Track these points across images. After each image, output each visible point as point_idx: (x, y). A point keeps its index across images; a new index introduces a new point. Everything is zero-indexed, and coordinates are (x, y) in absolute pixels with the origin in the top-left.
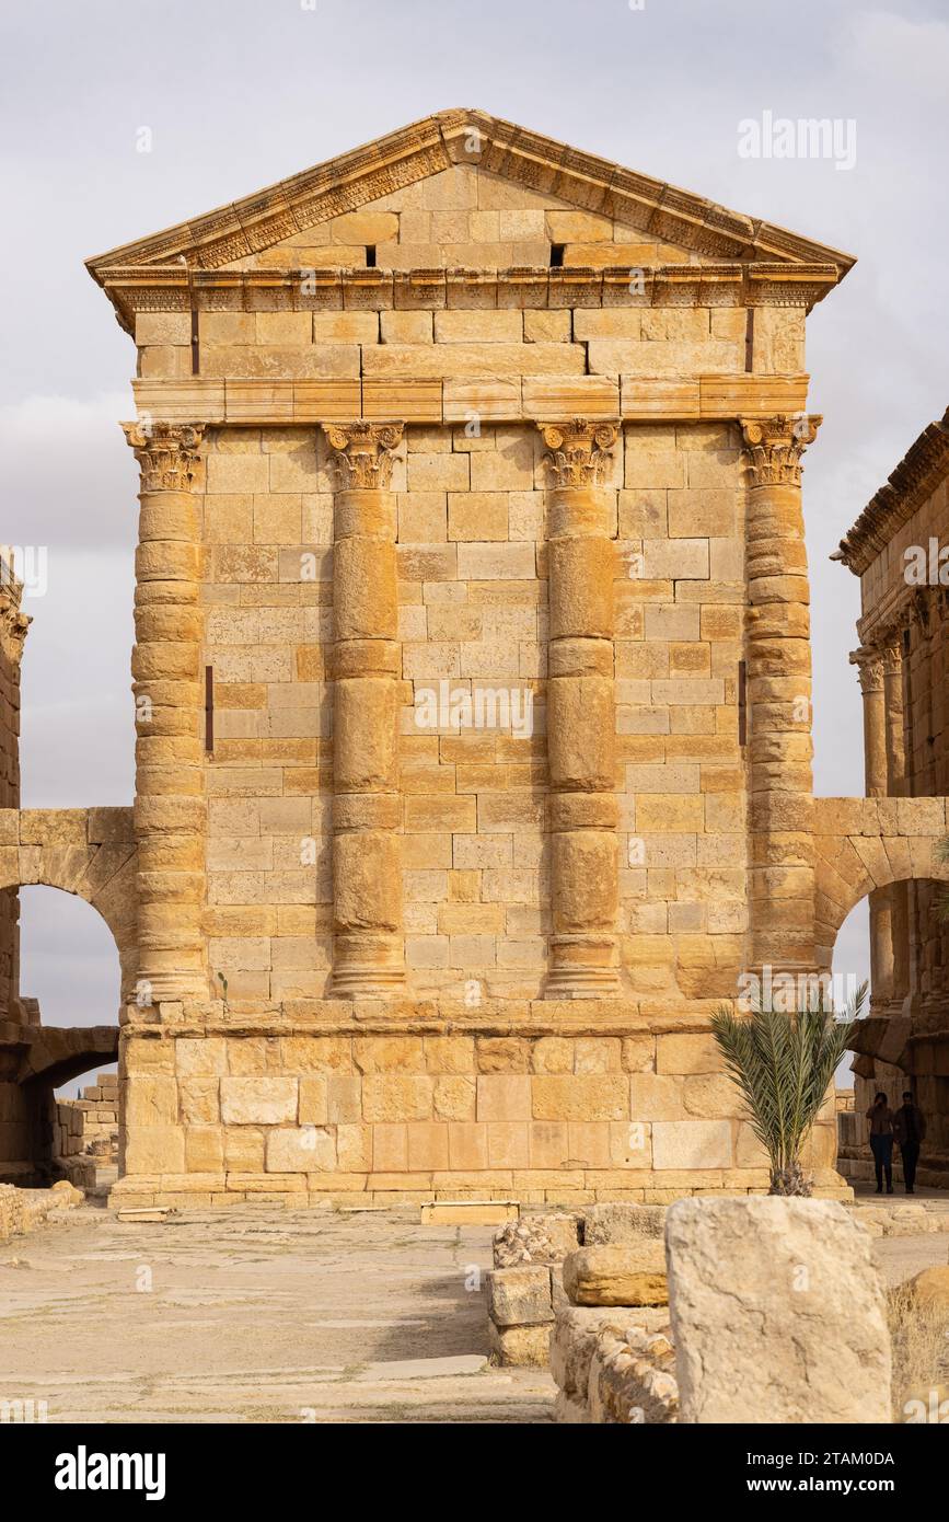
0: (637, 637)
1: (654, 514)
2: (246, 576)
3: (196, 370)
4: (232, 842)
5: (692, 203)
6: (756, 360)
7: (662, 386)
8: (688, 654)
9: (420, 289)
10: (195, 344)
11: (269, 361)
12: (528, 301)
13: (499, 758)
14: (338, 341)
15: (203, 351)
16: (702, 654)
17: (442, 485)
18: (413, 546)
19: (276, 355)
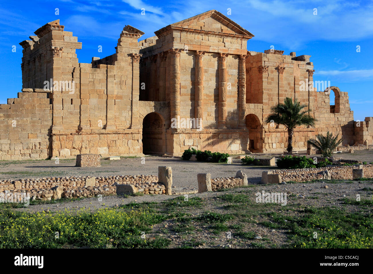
0: (228, 82)
1: (230, 66)
2: (185, 71)
3: (180, 41)
4: (183, 107)
5: (238, 26)
6: (242, 47)
7: (233, 50)
9: (207, 33)
10: (180, 37)
11: (189, 41)
12: (219, 36)
14: (197, 39)
15: (181, 39)
16: (234, 85)
17: (207, 60)
19: (190, 40)
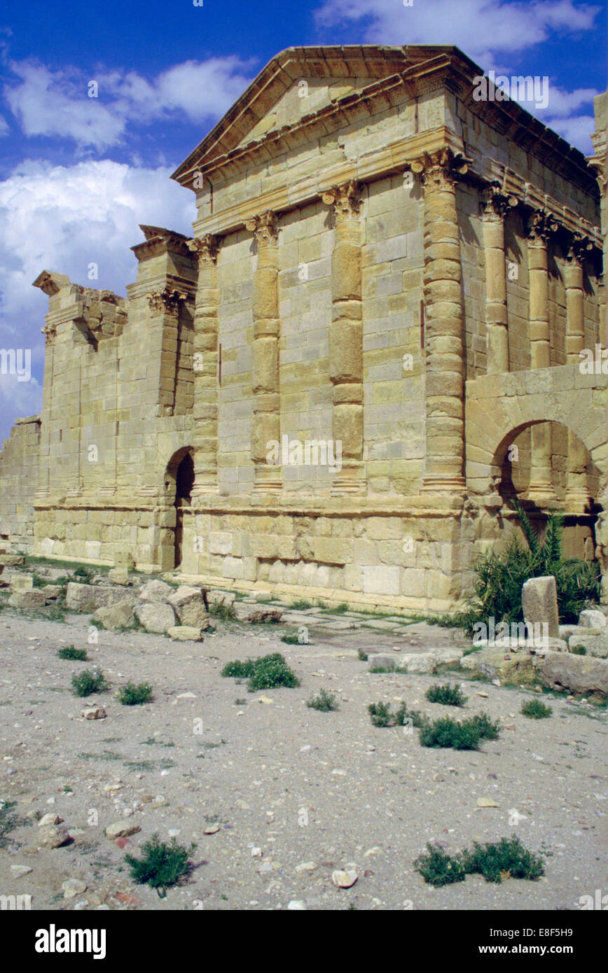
0: (374, 296)
2: (232, 300)
3: (211, 211)
4: (227, 423)
6: (419, 125)
8: (396, 301)
10: (211, 200)
11: (233, 199)
13: (317, 370)
14: (254, 181)
15: (214, 203)
16: (402, 299)
17: (296, 237)
18: (286, 271)
19: (235, 197)
